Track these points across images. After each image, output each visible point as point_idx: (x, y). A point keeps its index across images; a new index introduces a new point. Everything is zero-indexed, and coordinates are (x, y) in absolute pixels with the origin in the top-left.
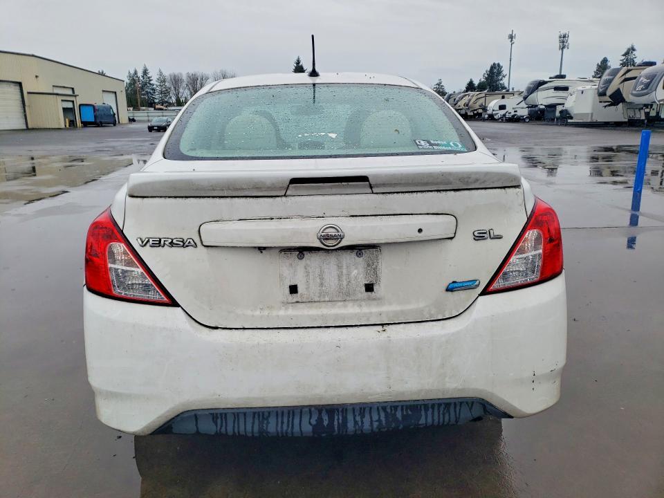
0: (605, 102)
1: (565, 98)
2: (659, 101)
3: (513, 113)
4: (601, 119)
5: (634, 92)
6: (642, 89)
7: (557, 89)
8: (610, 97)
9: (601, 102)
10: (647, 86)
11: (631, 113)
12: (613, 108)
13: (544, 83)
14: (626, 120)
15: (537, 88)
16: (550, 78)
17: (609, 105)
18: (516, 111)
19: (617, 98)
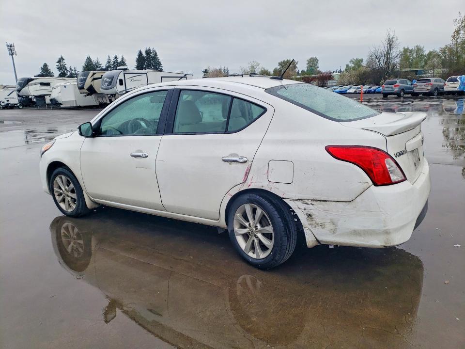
0: (84, 93)
1: (51, 91)
2: (119, 92)
3: (6, 102)
4: (82, 105)
5: (103, 87)
6: (108, 85)
7: (42, 84)
8: (87, 90)
9: (81, 93)
10: (110, 83)
11: (100, 100)
12: (90, 97)
13: (32, 80)
14: (98, 104)
15: (27, 84)
16: (35, 76)
17: (88, 95)
18: (8, 101)
19: (91, 91)
